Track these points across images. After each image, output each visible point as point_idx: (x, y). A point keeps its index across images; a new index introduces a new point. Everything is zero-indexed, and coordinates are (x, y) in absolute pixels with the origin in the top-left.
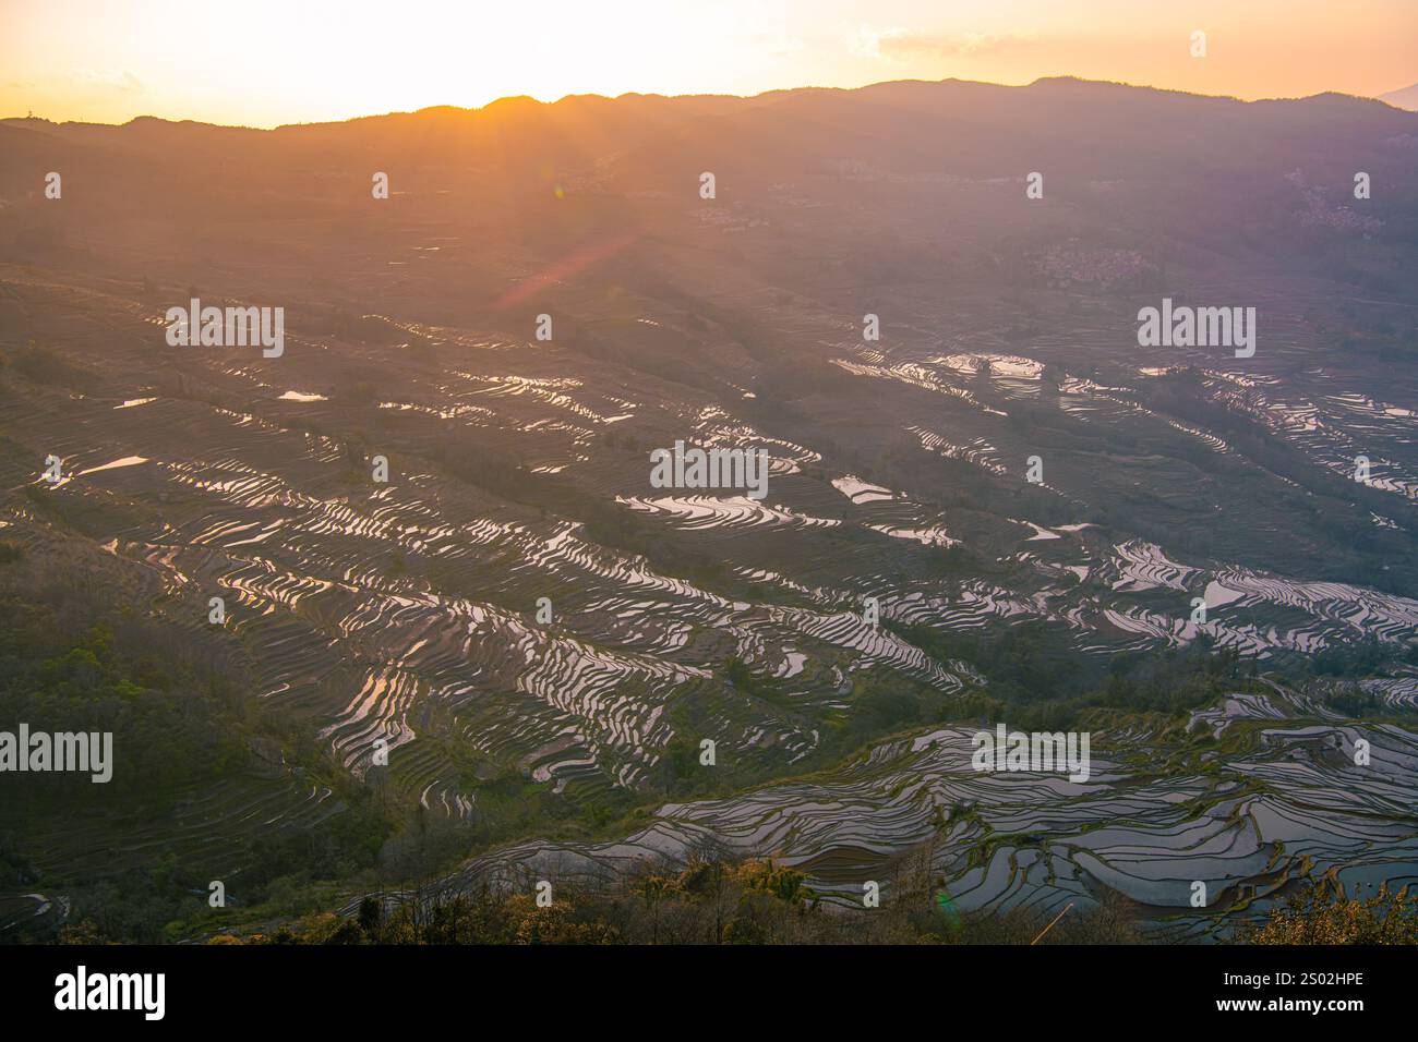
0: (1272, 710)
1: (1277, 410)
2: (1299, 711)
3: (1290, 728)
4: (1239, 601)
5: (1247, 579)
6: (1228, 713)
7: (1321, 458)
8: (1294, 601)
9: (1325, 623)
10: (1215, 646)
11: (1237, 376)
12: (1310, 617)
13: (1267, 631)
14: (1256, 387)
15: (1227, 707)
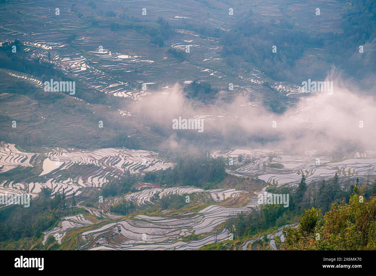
0: (85, 221)
1: (66, 61)
2: (99, 219)
3: (96, 229)
4: (61, 167)
5: (64, 154)
6: (64, 228)
7: (91, 84)
8: (89, 162)
9: (105, 170)
10: (52, 194)
11: (42, 44)
12: (98, 168)
13: (78, 180)
14: (53, 50)
15: (63, 225)
